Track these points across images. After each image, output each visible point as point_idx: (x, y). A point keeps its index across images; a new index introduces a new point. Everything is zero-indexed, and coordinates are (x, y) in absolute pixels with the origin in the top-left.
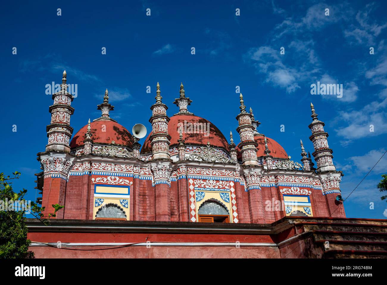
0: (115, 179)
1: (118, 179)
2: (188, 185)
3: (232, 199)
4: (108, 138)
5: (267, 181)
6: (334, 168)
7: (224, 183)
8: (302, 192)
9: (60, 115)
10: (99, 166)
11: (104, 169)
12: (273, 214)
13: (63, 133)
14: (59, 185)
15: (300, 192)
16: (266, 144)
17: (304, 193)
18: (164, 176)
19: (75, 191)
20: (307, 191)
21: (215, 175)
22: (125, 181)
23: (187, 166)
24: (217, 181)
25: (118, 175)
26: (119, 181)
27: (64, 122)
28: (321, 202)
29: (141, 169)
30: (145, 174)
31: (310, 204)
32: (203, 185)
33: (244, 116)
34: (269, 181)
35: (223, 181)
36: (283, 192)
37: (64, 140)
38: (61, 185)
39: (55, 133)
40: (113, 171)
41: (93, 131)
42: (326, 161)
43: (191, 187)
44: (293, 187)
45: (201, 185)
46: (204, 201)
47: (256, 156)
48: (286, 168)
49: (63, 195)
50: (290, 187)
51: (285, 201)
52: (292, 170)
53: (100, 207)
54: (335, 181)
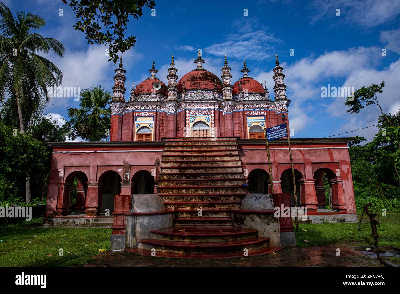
1: (147, 113)
2: (185, 113)
3: (212, 120)
6: (284, 97)
7: (208, 111)
8: (260, 113)
10: (138, 107)
11: (140, 108)
12: (240, 127)
13: (119, 91)
14: (118, 118)
15: (258, 113)
16: (240, 85)
17: (261, 114)
18: (172, 110)
19: (127, 121)
20: (263, 113)
21: (202, 107)
22: (151, 114)
23: (186, 104)
24: (204, 110)
25: (148, 111)
27: (120, 85)
28: (274, 119)
29: (161, 106)
30: (163, 109)
31: (265, 121)
32: (194, 113)
33: (225, 69)
35: (207, 110)
36: (247, 114)
39: (115, 91)
40: (145, 109)
41: (141, 87)
42: (279, 92)
43: (187, 115)
44: (254, 111)
45: (193, 113)
46: (195, 122)
47: (231, 93)
48: (250, 99)
49: (120, 123)
50: (252, 111)
51: (248, 119)
52: (253, 101)
53: (139, 128)
54: (283, 105)
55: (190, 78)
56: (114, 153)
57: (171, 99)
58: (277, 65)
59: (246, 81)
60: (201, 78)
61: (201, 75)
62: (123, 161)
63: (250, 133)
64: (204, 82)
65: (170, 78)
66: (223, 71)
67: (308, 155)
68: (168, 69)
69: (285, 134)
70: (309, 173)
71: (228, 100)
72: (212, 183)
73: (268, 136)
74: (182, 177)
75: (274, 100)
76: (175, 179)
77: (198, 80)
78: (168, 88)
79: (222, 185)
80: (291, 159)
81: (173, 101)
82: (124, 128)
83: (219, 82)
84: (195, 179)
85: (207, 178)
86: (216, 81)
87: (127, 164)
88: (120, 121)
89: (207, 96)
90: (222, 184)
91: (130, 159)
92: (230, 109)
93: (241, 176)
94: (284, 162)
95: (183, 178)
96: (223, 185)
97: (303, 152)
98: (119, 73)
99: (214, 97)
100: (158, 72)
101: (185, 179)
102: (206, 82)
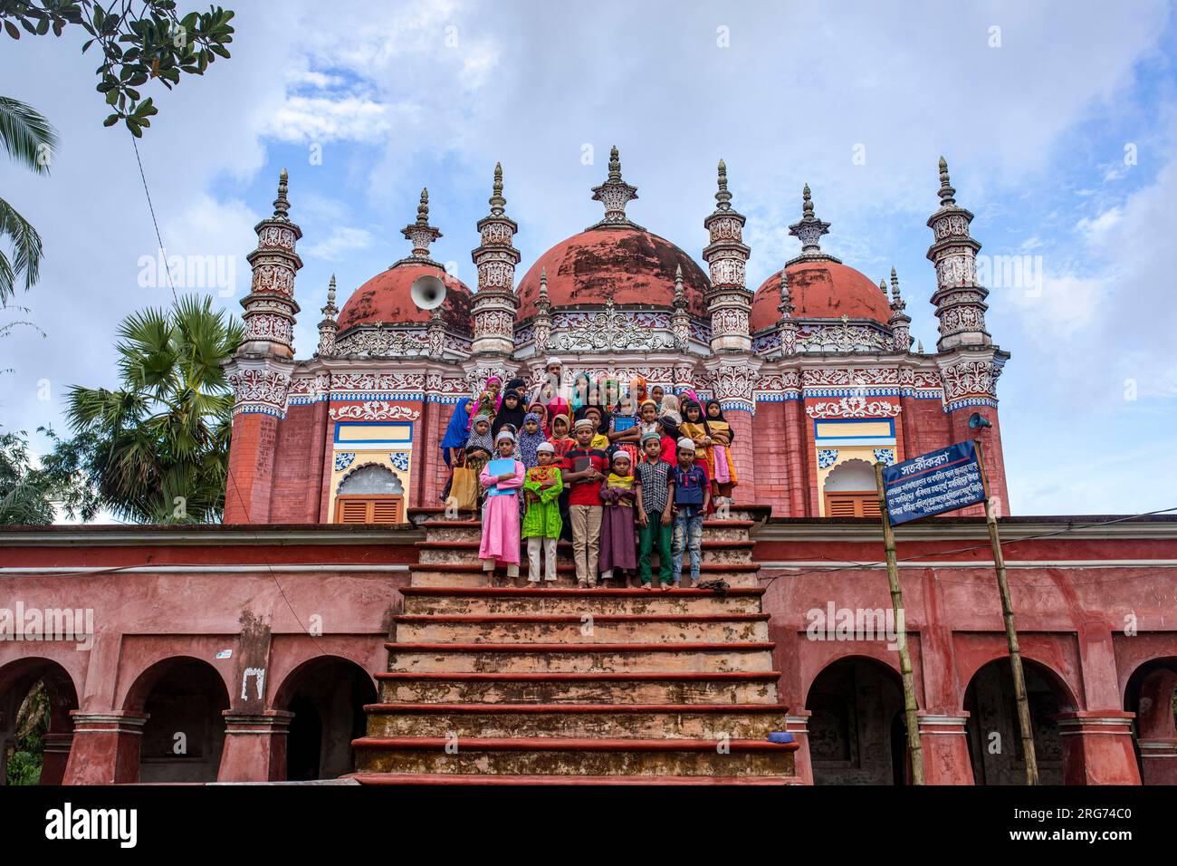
0: (380, 408)
1: (386, 406)
4: (396, 311)
5: (775, 386)
6: (978, 339)
8: (871, 410)
9: (264, 273)
10: (347, 380)
11: (356, 387)
12: (785, 470)
13: (269, 314)
14: (259, 428)
15: (866, 409)
16: (785, 289)
17: (878, 412)
19: (299, 440)
20: (887, 406)
22: (402, 412)
25: (387, 398)
26: (389, 411)
27: (272, 288)
28: (936, 432)
29: (443, 379)
30: (455, 390)
31: (893, 441)
33: (719, 219)
34: (781, 385)
36: (814, 414)
37: (271, 329)
38: (263, 429)
39: (253, 315)
40: (376, 390)
41: (368, 297)
42: (958, 319)
44: (845, 399)
47: (747, 323)
48: (831, 349)
49: (268, 449)
50: (837, 399)
51: (819, 436)
52: (843, 355)
53: (347, 472)
54: (977, 373)
55: (573, 260)
56: (202, 579)
57: (486, 349)
58: (947, 201)
59: (813, 274)
60: (616, 262)
61: (619, 246)
62: (239, 614)
63: (828, 495)
64: (629, 275)
65: (484, 259)
66: (711, 227)
67: (1091, 596)
68: (479, 224)
69: (974, 493)
70: (1104, 682)
71: (731, 352)
72: (622, 724)
73: (891, 502)
74: (482, 694)
75: (934, 351)
76: (451, 702)
77: (607, 270)
78: (478, 301)
79: (672, 735)
80: (1007, 613)
81: (495, 355)
82: (285, 472)
83: (696, 278)
84: (544, 702)
85: (603, 702)
86: (679, 270)
87: (258, 626)
88: (269, 442)
89: (642, 336)
90: (668, 731)
91: (272, 604)
92: (741, 392)
93: (763, 693)
94: (979, 625)
95: (486, 699)
96: (677, 736)
97: (1070, 579)
98: (273, 237)
99: (672, 339)
100: (441, 236)
101: (497, 703)
102: (640, 279)
